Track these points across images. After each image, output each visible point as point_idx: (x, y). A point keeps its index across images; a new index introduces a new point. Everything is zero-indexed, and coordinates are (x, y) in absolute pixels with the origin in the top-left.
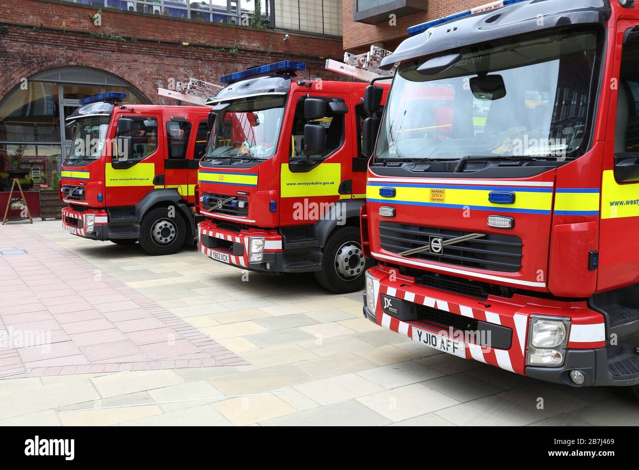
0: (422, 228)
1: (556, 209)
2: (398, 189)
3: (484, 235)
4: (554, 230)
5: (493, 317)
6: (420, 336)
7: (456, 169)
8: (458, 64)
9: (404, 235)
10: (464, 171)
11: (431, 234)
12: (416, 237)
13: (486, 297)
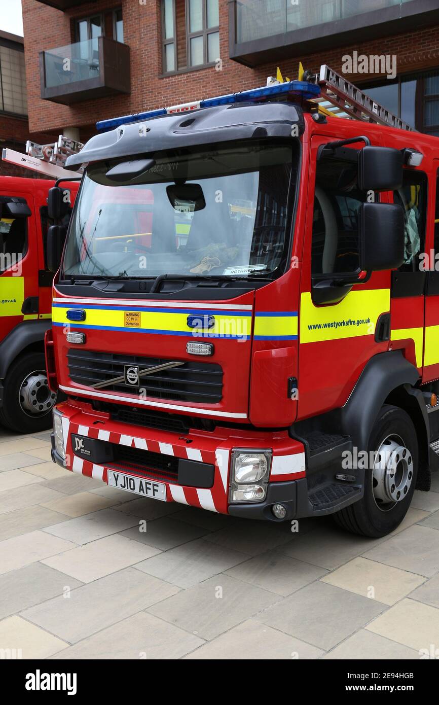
0: (116, 356)
1: (255, 334)
2: (89, 312)
3: (183, 363)
4: (254, 357)
5: (194, 454)
6: (116, 480)
7: (153, 289)
8: (153, 170)
9: (96, 365)
10: (161, 291)
11: (126, 364)
12: (110, 367)
13: (188, 431)
